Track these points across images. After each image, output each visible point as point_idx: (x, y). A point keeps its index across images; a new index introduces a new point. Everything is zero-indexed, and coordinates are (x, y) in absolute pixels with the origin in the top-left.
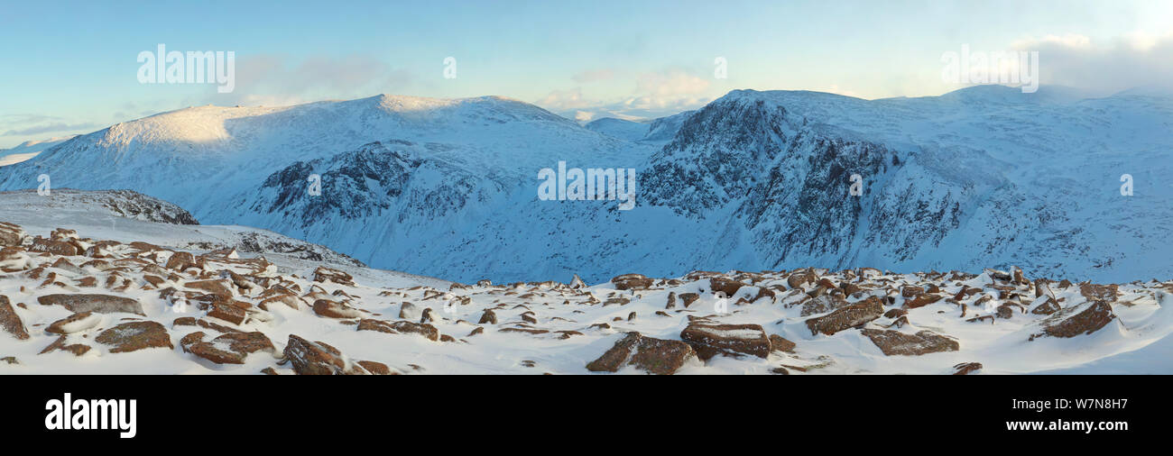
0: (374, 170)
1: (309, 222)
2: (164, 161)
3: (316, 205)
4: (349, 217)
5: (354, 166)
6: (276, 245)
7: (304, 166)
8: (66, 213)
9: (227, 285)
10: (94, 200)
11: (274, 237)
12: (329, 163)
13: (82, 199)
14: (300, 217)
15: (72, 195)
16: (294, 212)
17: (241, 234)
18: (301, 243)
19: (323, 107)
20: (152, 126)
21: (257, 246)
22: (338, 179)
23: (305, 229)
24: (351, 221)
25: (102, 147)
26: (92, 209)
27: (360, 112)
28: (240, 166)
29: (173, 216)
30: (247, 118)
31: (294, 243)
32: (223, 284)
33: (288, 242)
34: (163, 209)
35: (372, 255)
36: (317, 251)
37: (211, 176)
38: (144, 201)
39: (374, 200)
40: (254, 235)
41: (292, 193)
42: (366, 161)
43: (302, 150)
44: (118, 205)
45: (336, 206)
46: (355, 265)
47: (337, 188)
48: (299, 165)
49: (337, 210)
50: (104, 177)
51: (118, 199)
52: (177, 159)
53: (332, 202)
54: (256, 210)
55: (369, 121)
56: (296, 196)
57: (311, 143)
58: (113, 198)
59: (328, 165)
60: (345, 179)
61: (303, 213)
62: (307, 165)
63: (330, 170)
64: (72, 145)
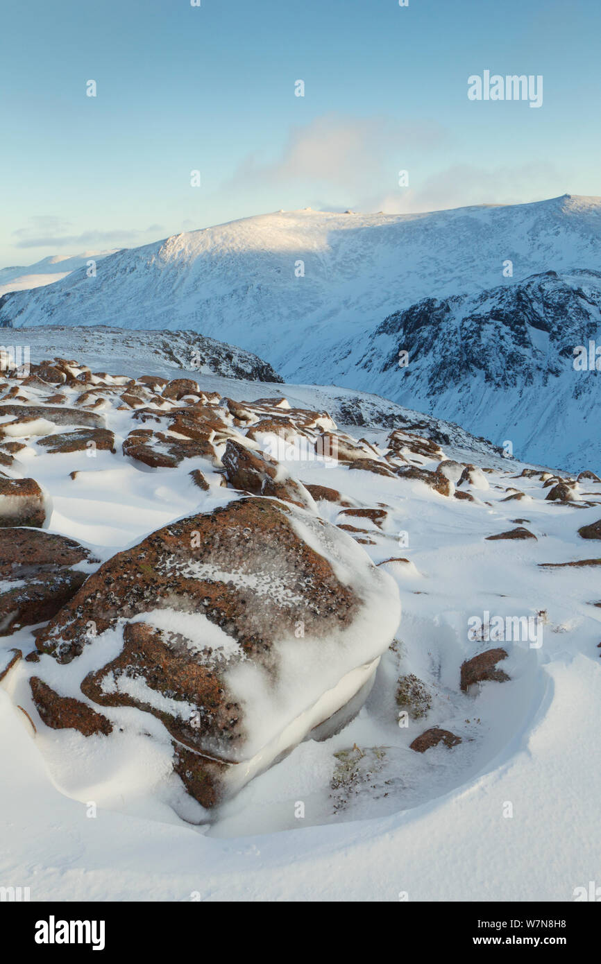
0: (542, 315)
1: (438, 388)
2: (241, 292)
3: (450, 364)
4: (498, 385)
5: (512, 308)
6: (387, 418)
7: (437, 305)
8: (102, 361)
9: (221, 413)
10: (142, 344)
11: (384, 406)
12: (475, 302)
13: (125, 342)
14: (426, 379)
15: (111, 336)
16: (417, 373)
17: (339, 399)
18: (422, 417)
19: (472, 215)
20: (225, 238)
21: (360, 417)
22: (486, 327)
23: (432, 398)
24: (501, 391)
25: (156, 269)
26: (139, 356)
27: (530, 222)
28: (345, 302)
29: (249, 369)
30: (360, 229)
31: (412, 416)
32: (215, 411)
33: (403, 415)
34: (235, 360)
35: (528, 444)
36: (444, 430)
37: (304, 314)
38: (209, 347)
39: (539, 362)
40: (357, 401)
41: (417, 344)
42: (531, 301)
43: (437, 281)
44: (175, 351)
45: (481, 367)
46: (498, 455)
47: (484, 341)
48: (430, 303)
49: (482, 372)
50: (158, 311)
51: (174, 344)
52: (259, 288)
53: (474, 361)
54: (365, 366)
55: (543, 238)
56: (423, 349)
57: (451, 271)
58: (167, 341)
59: (473, 306)
60: (496, 327)
61: (431, 374)
62: (442, 305)
63: (476, 312)
64: (113, 263)
